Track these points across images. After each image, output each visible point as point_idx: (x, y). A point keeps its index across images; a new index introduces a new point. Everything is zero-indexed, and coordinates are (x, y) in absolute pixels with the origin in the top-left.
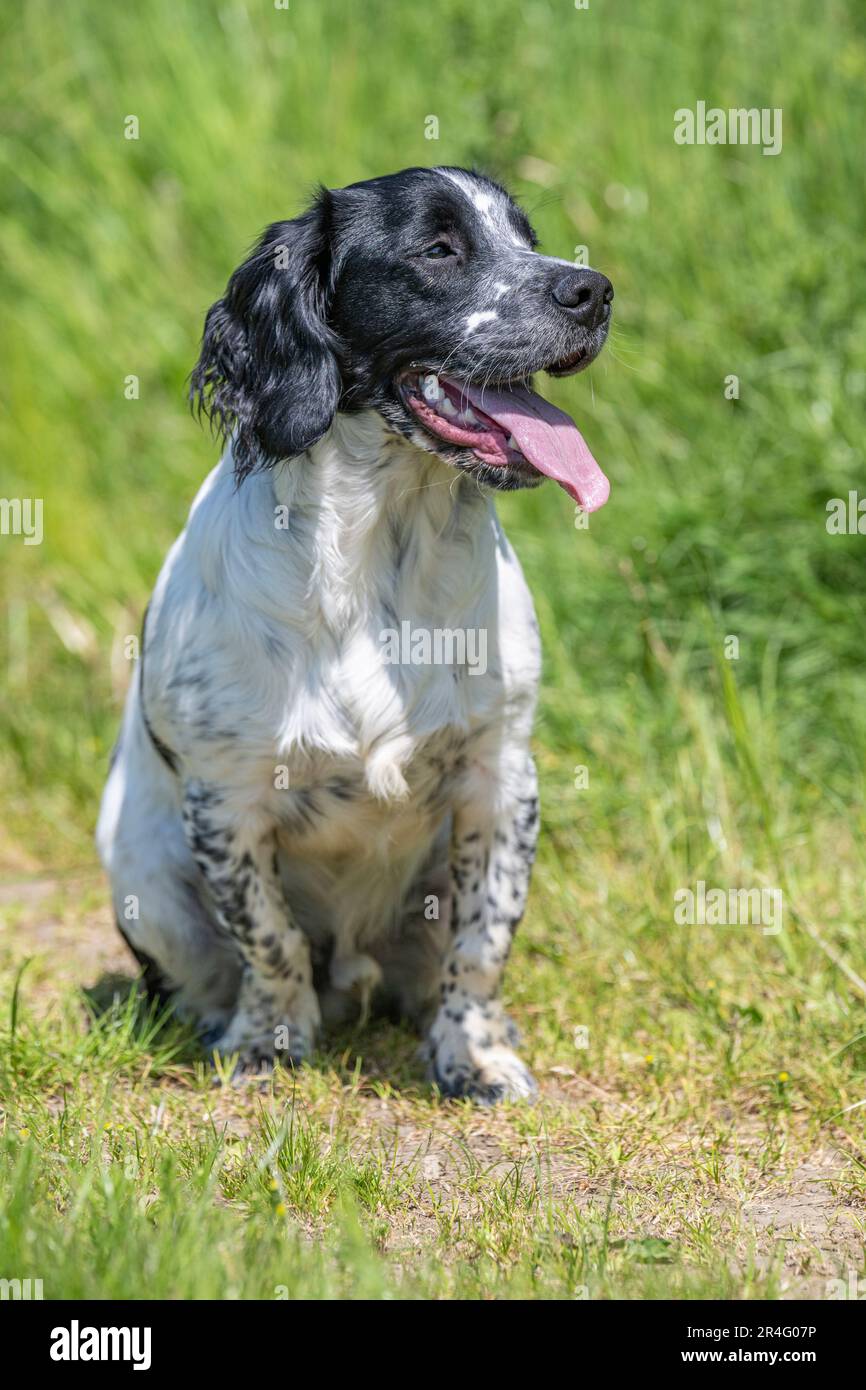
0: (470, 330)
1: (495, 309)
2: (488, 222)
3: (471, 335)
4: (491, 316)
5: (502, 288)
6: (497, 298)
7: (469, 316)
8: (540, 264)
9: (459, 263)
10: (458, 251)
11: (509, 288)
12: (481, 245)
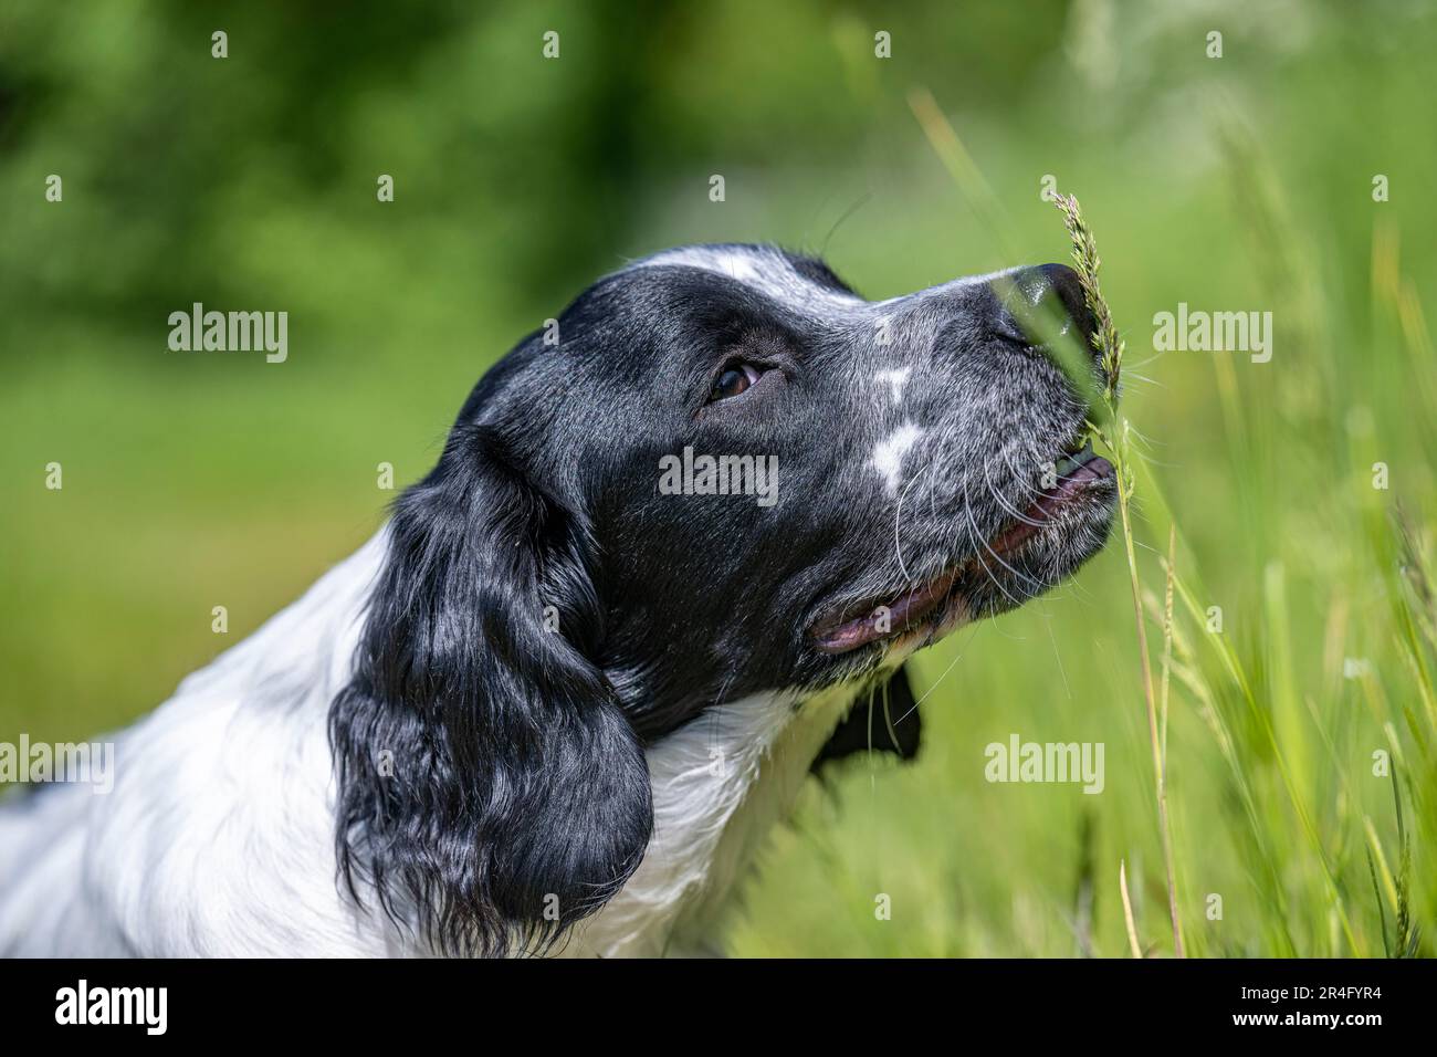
0: (892, 483)
1: (907, 420)
2: (774, 292)
3: (901, 488)
4: (907, 436)
5: (898, 377)
6: (897, 397)
7: (870, 456)
8: (936, 304)
9: (790, 377)
10: (777, 358)
11: (908, 370)
12: (801, 328)
